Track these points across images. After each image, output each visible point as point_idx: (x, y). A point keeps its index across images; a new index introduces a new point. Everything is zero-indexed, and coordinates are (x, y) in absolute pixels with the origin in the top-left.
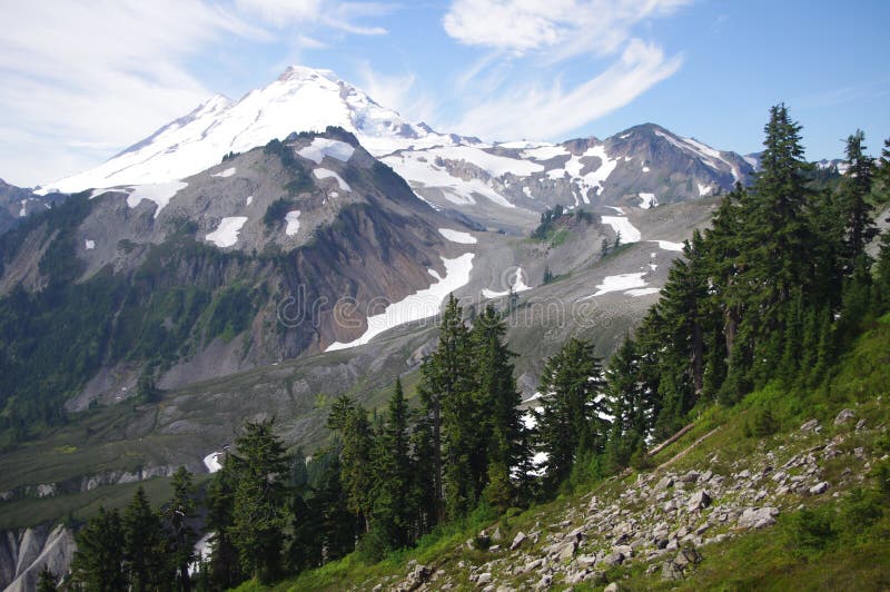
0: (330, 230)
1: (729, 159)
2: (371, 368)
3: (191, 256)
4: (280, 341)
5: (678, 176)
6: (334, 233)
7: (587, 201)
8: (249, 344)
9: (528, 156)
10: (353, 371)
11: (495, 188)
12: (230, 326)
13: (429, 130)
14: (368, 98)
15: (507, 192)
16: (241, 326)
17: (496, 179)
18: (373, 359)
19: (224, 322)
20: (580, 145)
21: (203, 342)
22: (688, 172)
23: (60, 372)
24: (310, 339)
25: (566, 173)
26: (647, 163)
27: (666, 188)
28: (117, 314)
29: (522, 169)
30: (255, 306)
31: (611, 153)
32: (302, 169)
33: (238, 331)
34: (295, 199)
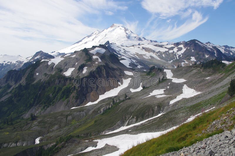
0: (94, 72)
1: (214, 49)
2: (89, 113)
3: (59, 78)
4: (76, 101)
5: (200, 53)
6: (95, 73)
7: (178, 58)
8: (68, 101)
9: (164, 47)
10: (84, 114)
11: (156, 54)
12: (65, 97)
13: (145, 39)
14: (131, 31)
15: (159, 56)
16: (67, 97)
17: (156, 52)
18: (91, 110)
19: (64, 96)
20: (177, 44)
21: (58, 101)
22: (203, 52)
23: (24, 107)
24: (84, 101)
25: (173, 51)
26: (193, 49)
27: (197, 56)
28: (40, 92)
29: (163, 50)
30: (71, 92)
31: (185, 47)
32: (90, 56)
33: (66, 98)
34: (87, 64)
